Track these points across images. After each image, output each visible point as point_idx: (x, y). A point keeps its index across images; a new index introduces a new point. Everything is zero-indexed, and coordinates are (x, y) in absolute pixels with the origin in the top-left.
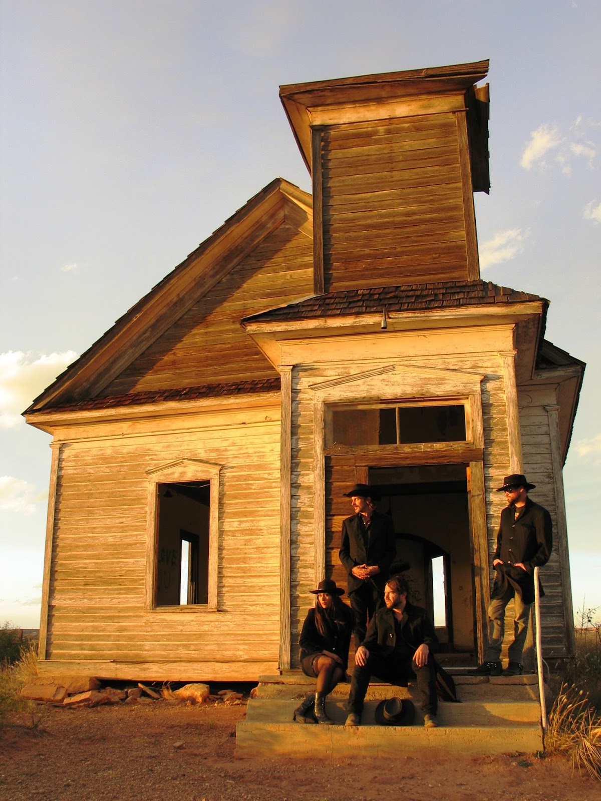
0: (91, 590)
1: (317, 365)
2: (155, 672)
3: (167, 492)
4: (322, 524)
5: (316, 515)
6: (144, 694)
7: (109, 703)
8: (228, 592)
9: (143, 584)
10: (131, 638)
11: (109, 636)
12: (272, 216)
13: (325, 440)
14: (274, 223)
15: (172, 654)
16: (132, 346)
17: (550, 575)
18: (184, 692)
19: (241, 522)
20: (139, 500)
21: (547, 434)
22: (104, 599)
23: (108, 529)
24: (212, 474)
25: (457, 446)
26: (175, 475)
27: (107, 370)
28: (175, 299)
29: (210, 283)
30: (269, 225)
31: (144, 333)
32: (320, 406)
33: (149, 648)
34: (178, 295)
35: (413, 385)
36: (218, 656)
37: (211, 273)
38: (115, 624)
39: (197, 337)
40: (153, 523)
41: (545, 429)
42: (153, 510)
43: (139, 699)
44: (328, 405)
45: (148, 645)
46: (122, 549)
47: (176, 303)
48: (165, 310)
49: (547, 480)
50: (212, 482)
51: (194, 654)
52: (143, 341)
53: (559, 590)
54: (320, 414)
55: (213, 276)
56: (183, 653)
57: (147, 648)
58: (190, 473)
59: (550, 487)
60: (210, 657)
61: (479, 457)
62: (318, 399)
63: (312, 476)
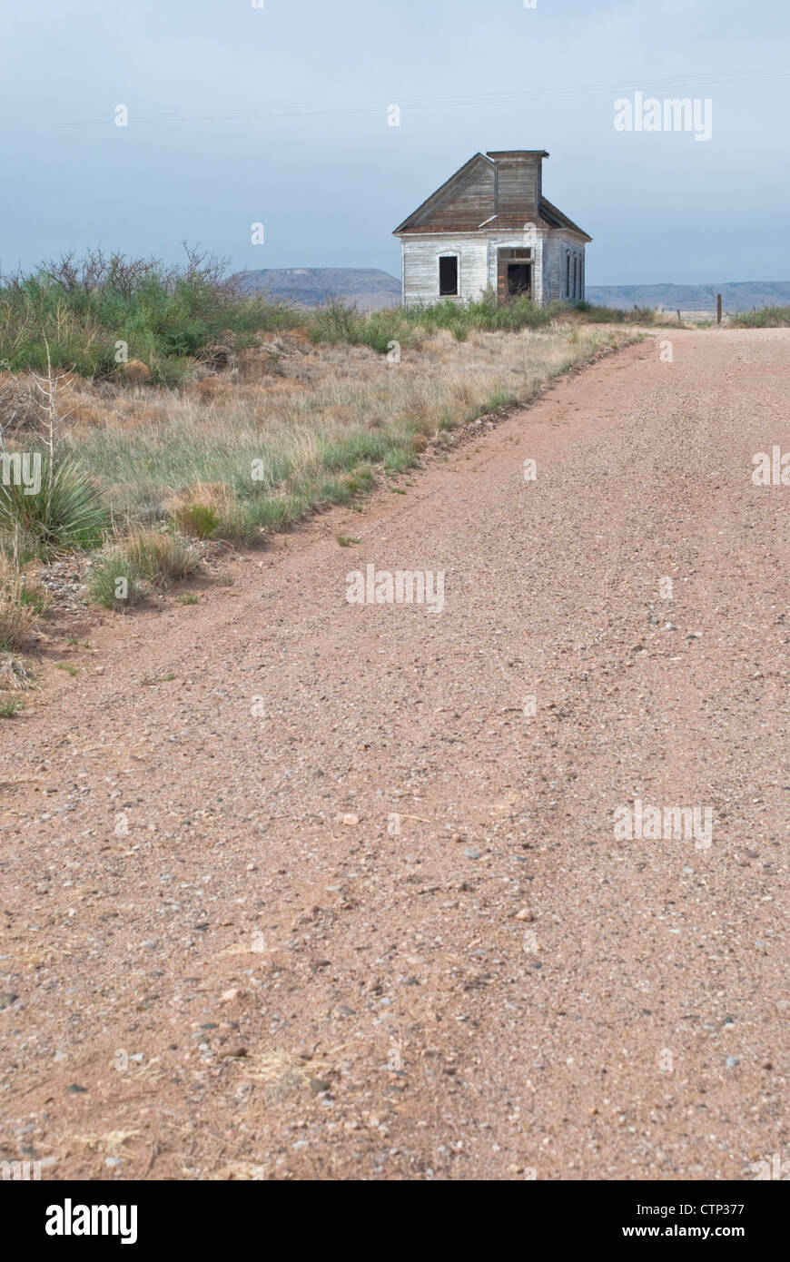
0: (420, 291)
1: (495, 238)
3: (442, 260)
4: (497, 277)
5: (495, 275)
8: (463, 291)
9: (436, 289)
12: (476, 164)
13: (498, 257)
16: (428, 209)
17: (556, 287)
19: (467, 270)
20: (433, 262)
22: (423, 294)
23: (424, 272)
24: (458, 255)
25: (528, 260)
26: (445, 255)
30: (475, 167)
31: (433, 204)
34: (445, 191)
35: (518, 245)
39: (449, 207)
40: (439, 270)
42: (439, 265)
44: (498, 248)
46: (430, 278)
48: (440, 197)
50: (457, 257)
52: (432, 207)
53: (558, 291)
54: (496, 251)
55: (456, 185)
58: (451, 254)
59: (557, 262)
61: (533, 263)
62: (496, 247)
63: (495, 266)
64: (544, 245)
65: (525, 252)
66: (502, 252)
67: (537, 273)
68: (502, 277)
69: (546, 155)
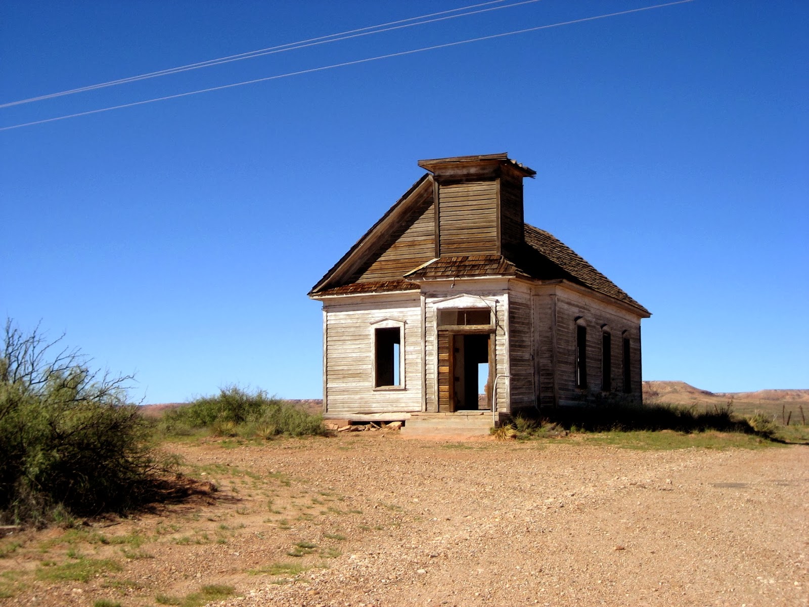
0: (347, 380)
1: (435, 293)
2: (377, 417)
3: (380, 333)
4: (437, 357)
5: (434, 354)
6: (373, 427)
7: (357, 430)
8: (409, 380)
9: (370, 377)
10: (366, 402)
11: (356, 401)
12: (426, 190)
13: (437, 324)
14: (427, 194)
15: (385, 409)
16: (359, 258)
17: (548, 374)
18: (392, 424)
19: (415, 347)
20: (367, 336)
21: (550, 308)
22: (352, 384)
23: (353, 351)
24: (401, 325)
25: (485, 327)
26: (383, 325)
27: (348, 271)
28: (380, 234)
29: (397, 226)
30: (425, 195)
31: (365, 251)
32: (435, 310)
33: (375, 407)
34: (381, 232)
35: (471, 303)
36: (406, 409)
37: (397, 220)
38: (358, 397)
39: (389, 255)
40: (374, 348)
41: (549, 306)
42: (374, 341)
43: (371, 429)
44: (438, 310)
45: (374, 405)
46: (361, 360)
47: (380, 236)
48: (374, 240)
49: (549, 330)
50: (401, 328)
51: (395, 409)
52: (365, 256)
53: (552, 380)
54: (436, 314)
55: (398, 222)
56: (390, 409)
57: (373, 406)
58: (390, 324)
59: (550, 333)
60: (402, 409)
61: (494, 331)
62: (435, 307)
63: (433, 338)
64: (510, 303)
65: (482, 315)
66: (444, 316)
67: (501, 345)
68: (445, 356)
69: (530, 173)
